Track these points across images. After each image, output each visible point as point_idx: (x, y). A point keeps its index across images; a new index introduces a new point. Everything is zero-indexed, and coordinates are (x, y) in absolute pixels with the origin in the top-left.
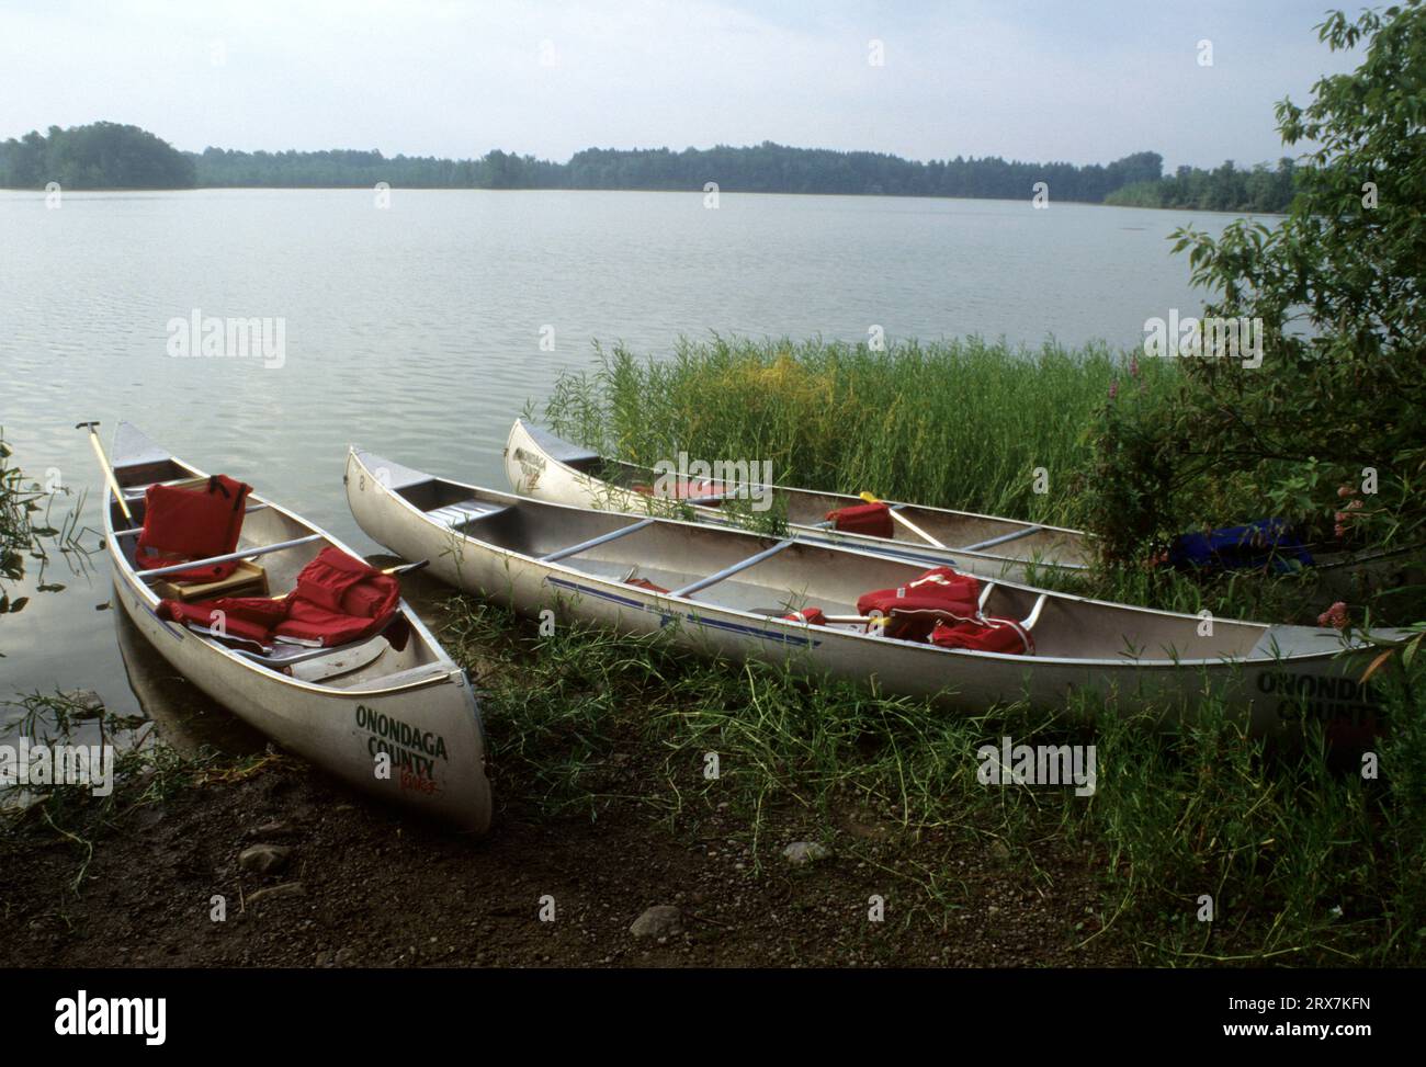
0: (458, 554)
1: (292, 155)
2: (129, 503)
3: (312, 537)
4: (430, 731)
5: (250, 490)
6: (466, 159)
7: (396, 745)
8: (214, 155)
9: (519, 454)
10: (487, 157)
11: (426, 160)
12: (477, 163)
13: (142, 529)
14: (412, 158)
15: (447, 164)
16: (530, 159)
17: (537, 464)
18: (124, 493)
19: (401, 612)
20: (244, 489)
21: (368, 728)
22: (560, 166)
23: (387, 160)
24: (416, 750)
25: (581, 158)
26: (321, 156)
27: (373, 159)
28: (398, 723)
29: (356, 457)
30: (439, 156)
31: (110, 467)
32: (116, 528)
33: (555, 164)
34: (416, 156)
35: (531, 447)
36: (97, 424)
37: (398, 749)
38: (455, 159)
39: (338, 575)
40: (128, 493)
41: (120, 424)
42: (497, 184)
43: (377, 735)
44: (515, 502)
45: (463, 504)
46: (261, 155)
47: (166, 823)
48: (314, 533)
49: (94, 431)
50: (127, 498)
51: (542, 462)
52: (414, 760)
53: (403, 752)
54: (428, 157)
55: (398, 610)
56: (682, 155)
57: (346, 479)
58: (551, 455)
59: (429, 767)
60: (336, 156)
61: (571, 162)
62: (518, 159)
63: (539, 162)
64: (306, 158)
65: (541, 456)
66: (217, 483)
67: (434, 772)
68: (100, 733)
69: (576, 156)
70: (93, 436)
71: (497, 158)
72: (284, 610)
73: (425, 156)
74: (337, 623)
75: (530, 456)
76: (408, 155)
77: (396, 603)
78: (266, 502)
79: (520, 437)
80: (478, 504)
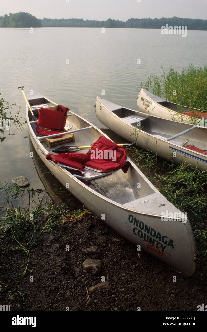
0: (137, 136)
1: (63, 20)
2: (33, 111)
3: (90, 127)
4: (166, 235)
5: (69, 110)
6: (103, 21)
7: (147, 234)
8: (46, 20)
9: (142, 99)
10: (107, 20)
11: (93, 21)
12: (105, 22)
13: (37, 121)
14: (90, 20)
15: (98, 22)
16: (118, 21)
17: (149, 103)
18: (31, 107)
19: (128, 161)
20: (67, 109)
21: (134, 224)
22: (124, 22)
23: (84, 21)
24: (158, 240)
25: (129, 21)
26: (69, 20)
27: (81, 21)
28: (149, 227)
29: (99, 100)
30: (97, 20)
31: (27, 99)
32: (30, 120)
33: (123, 22)
34: (91, 20)
35: (146, 97)
36: (24, 87)
37: (148, 236)
38: (100, 21)
39: (106, 147)
40: (33, 108)
41: (30, 87)
42: (110, 27)
43: (138, 228)
44: (148, 116)
45: (132, 116)
46: (56, 20)
47: (54, 242)
48: (90, 125)
49: (23, 89)
50: (33, 109)
51: (150, 102)
52: (155, 243)
53: (151, 238)
54: (94, 20)
55: (127, 160)
56: (154, 20)
57: (95, 106)
58: (153, 100)
59: (163, 248)
60: (73, 20)
61: (127, 21)
62: (115, 21)
63: (120, 22)
64: (66, 20)
65: (150, 100)
66: (59, 108)
67: (165, 250)
68: (28, 194)
69: (128, 20)
70: (23, 90)
71: (110, 20)
72: (87, 158)
73: (93, 20)
74: (106, 164)
75: (146, 100)
76: (89, 20)
77: (126, 158)
78: (73, 113)
79: (143, 94)
80: (137, 116)
